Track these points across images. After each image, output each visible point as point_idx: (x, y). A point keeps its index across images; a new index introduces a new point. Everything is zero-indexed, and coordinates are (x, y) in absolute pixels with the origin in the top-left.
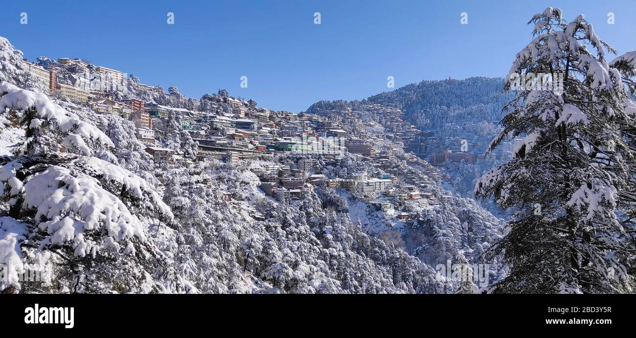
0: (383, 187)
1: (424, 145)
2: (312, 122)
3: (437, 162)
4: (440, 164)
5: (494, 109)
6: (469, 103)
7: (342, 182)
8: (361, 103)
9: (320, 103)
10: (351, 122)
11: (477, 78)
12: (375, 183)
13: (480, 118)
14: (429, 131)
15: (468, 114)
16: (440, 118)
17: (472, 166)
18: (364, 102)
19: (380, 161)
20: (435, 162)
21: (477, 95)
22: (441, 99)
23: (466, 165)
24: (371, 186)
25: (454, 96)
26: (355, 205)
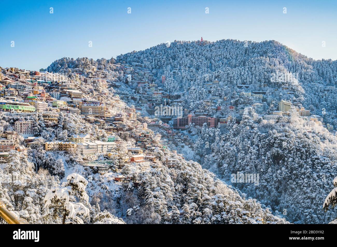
0: (105, 149)
3: (180, 125)
4: (183, 128)
5: (241, 73)
6: (218, 66)
7: (60, 145)
8: (108, 61)
9: (62, 60)
10: (94, 82)
11: (228, 41)
12: (97, 145)
13: (226, 82)
14: (176, 93)
15: (216, 77)
16: (188, 80)
17: (213, 130)
18: (112, 61)
19: (114, 124)
20: (178, 125)
21: (226, 58)
22: (192, 61)
23: (207, 129)
24: (92, 148)
25: (204, 58)
26: (72, 168)
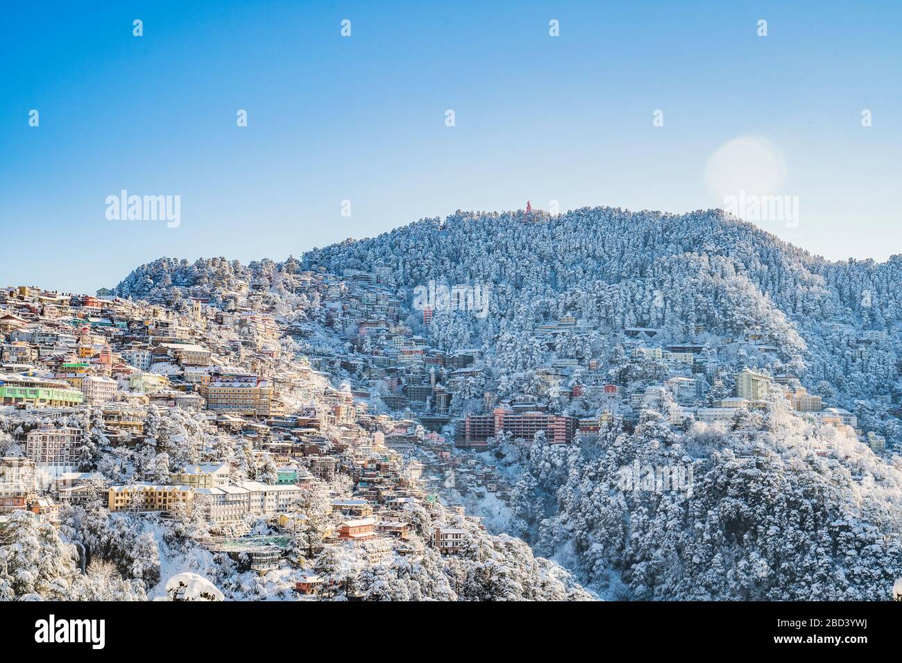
0: (271, 504)
1: (442, 392)
2: (112, 319)
3: (473, 437)
4: (480, 444)
5: (633, 296)
6: (573, 278)
7: (150, 494)
8: (279, 268)
9: (158, 264)
10: (242, 323)
11: (598, 211)
12: (249, 494)
13: (595, 320)
14: (460, 352)
15: (567, 308)
16: (494, 316)
17: (562, 449)
18: (289, 266)
19: (294, 434)
20: (468, 438)
21: (594, 257)
22: (502, 264)
23: (546, 448)
25: (534, 257)
26: (181, 557)
